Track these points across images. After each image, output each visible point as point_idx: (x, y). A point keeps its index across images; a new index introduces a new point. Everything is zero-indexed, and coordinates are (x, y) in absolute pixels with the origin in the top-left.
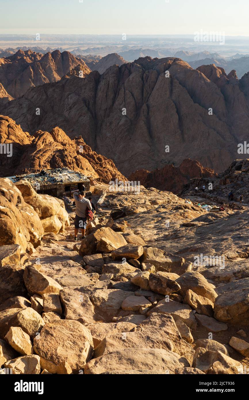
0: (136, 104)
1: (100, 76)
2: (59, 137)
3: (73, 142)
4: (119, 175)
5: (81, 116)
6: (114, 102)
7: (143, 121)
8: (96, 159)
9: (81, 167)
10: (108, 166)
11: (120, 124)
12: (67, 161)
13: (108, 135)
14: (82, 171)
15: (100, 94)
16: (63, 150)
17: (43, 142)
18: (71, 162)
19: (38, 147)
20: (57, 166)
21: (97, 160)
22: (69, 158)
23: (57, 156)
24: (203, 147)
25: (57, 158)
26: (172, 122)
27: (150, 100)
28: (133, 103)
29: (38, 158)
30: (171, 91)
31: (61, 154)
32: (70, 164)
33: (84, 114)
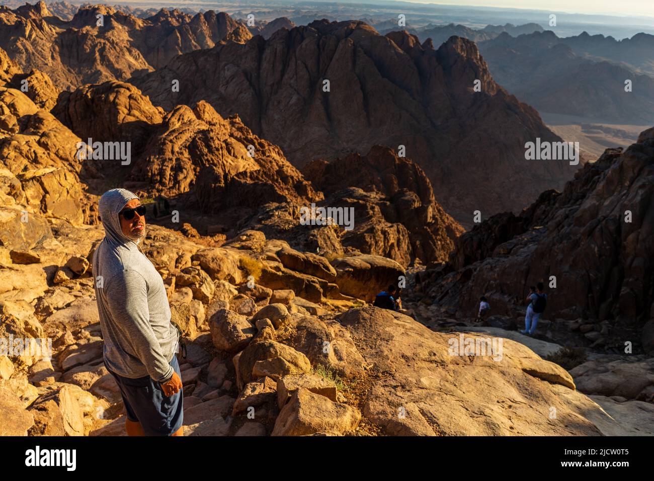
0: (310, 78)
1: (265, 42)
2: (206, 114)
3: (226, 123)
4: (288, 166)
5: (241, 92)
7: (320, 99)
8: (256, 144)
9: (234, 154)
10: (274, 155)
11: (291, 103)
12: (214, 146)
13: (276, 117)
14: (236, 160)
15: (265, 65)
16: (208, 130)
17: (179, 120)
18: (220, 147)
19: (171, 126)
20: (199, 153)
21: (258, 147)
22: (217, 142)
23: (199, 139)
25: (199, 141)
26: (355, 101)
28: (307, 77)
29: (171, 141)
30: (354, 62)
31: (205, 136)
32: (218, 150)
33: (245, 90)
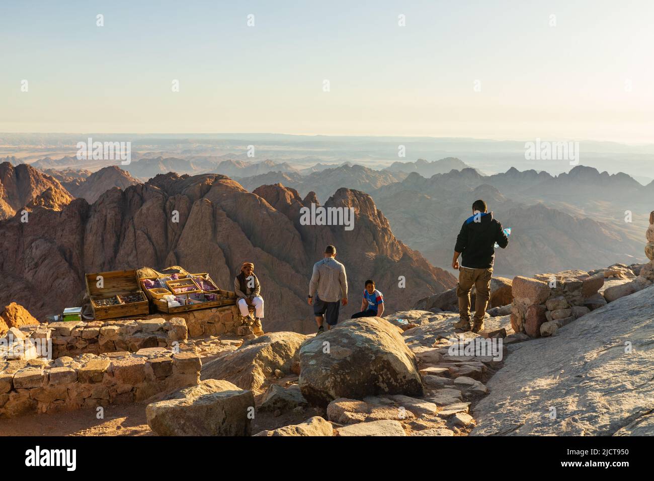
0: (156, 253)
1: (89, 207)
5: (57, 278)
6: (116, 252)
15: (91, 238)
24: (274, 319)
26: (219, 280)
27: (179, 244)
28: (151, 251)
30: (215, 229)
33: (63, 274)
